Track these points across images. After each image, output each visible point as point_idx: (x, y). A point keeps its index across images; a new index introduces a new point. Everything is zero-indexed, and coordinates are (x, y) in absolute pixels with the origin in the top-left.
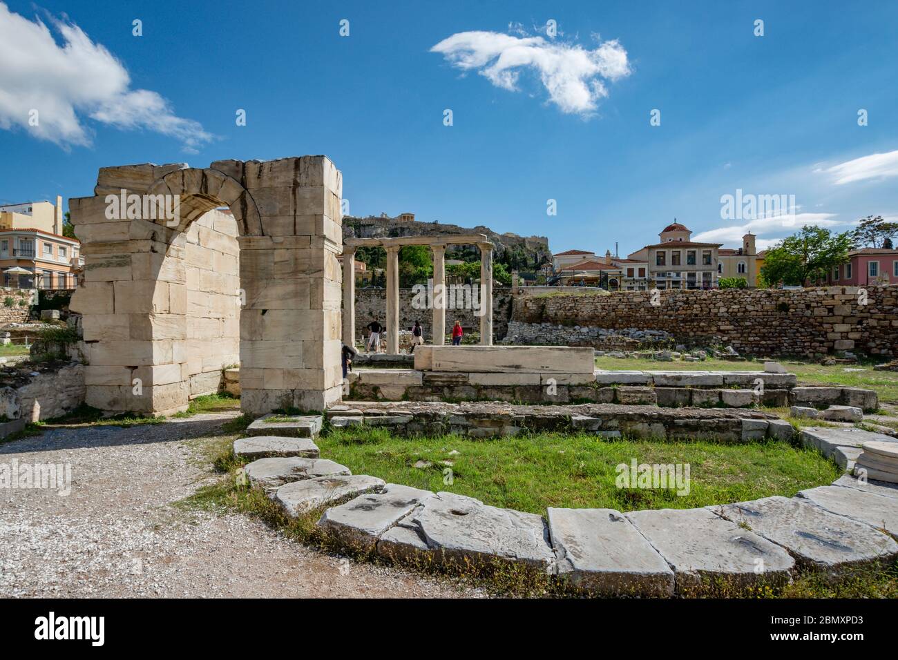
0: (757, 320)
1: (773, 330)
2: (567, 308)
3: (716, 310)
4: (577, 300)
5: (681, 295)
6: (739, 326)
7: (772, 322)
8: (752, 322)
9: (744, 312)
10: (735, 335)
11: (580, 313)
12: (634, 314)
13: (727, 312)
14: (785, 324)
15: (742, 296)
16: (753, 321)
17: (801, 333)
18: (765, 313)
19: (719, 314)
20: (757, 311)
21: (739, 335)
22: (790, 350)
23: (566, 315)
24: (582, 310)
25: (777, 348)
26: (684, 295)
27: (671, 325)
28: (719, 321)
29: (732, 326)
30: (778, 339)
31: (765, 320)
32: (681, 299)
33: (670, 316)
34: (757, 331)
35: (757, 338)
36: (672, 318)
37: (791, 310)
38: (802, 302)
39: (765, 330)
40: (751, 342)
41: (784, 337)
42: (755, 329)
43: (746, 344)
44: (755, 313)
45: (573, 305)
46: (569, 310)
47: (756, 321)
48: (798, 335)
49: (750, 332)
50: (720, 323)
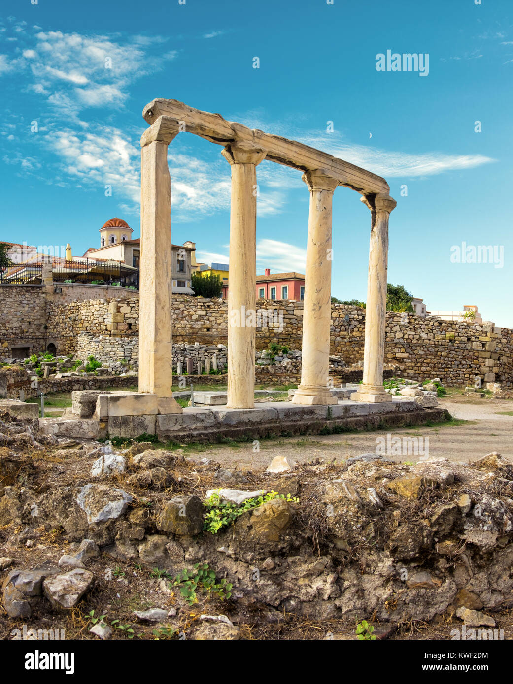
0: (430, 349)
1: (442, 361)
2: (194, 318)
3: (392, 335)
4: (209, 306)
5: (355, 312)
6: (414, 354)
7: (441, 352)
8: (425, 352)
9: (418, 340)
10: (410, 364)
11: (216, 326)
12: (294, 331)
13: (403, 338)
14: (451, 356)
15: (417, 322)
16: (426, 349)
17: (463, 365)
18: (436, 343)
19: (395, 340)
20: (429, 340)
21: (413, 364)
22: (454, 381)
23: (191, 327)
24: (219, 322)
25: (444, 379)
26: (360, 313)
27: (344, 349)
28: (395, 347)
29: (407, 354)
30: (446, 369)
31: (436, 349)
32: (356, 317)
33: (344, 338)
34: (428, 361)
35: (428, 368)
36: (346, 340)
37: (456, 342)
38: (466, 335)
39: (436, 361)
40: (423, 372)
41: (450, 368)
42: (427, 358)
43: (419, 374)
44: (427, 341)
45: (204, 313)
46: (197, 320)
47: (428, 351)
48: (460, 366)
49: (423, 362)
50: (396, 350)
